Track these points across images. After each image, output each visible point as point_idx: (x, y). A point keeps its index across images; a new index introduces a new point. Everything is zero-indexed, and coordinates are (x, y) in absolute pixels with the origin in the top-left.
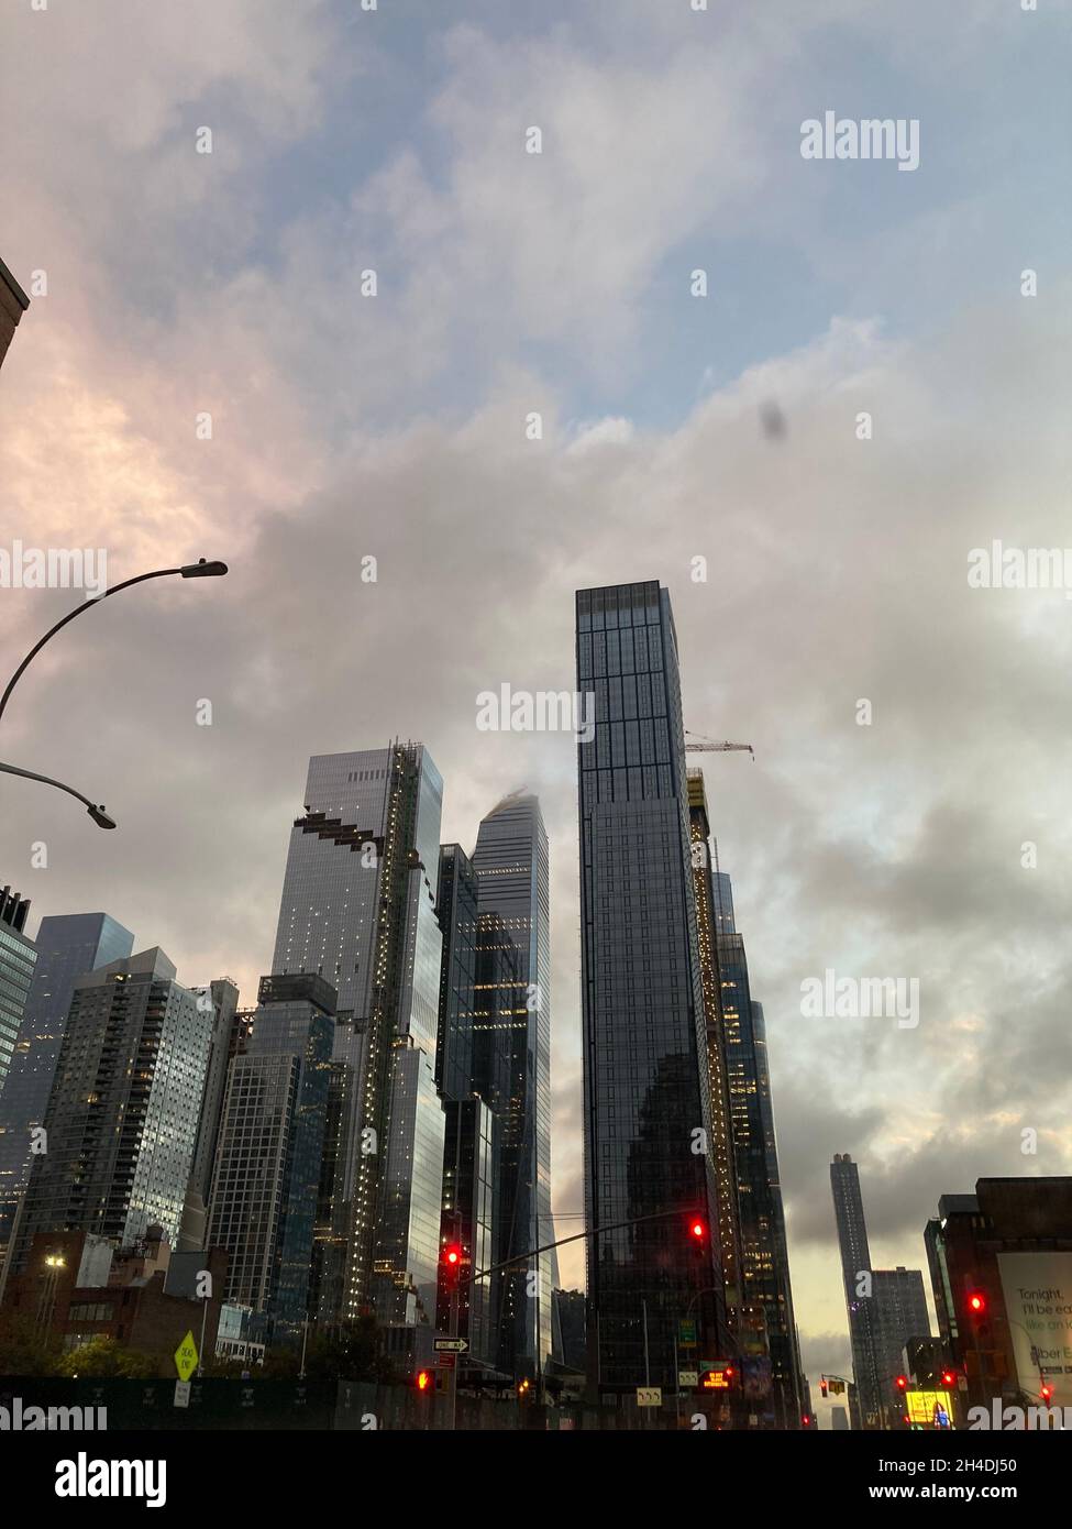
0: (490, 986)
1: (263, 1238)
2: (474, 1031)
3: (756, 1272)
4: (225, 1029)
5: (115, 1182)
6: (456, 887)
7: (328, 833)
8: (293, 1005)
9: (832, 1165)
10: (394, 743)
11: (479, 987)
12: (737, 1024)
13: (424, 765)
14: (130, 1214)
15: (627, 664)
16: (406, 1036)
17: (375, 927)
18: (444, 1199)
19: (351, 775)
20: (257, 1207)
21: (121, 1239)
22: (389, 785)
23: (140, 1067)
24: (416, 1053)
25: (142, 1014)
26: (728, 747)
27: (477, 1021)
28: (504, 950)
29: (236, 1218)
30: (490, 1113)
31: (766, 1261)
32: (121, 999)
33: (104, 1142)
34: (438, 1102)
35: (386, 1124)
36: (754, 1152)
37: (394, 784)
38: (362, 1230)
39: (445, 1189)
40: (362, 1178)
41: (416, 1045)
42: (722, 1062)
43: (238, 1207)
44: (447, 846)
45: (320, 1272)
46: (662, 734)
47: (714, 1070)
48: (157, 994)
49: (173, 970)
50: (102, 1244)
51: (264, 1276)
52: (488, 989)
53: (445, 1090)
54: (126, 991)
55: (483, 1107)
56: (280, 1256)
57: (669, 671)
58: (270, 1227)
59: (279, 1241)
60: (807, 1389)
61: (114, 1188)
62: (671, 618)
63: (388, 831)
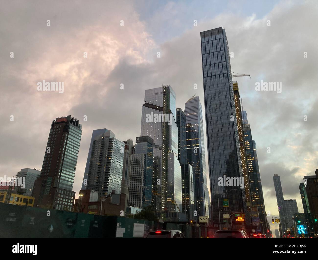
0: (190, 139)
1: (140, 194)
2: (187, 149)
3: (256, 200)
4: (131, 150)
5: (105, 181)
6: (180, 118)
7: (150, 107)
8: (143, 143)
9: (273, 177)
10: (163, 85)
11: (188, 140)
12: (249, 145)
13: (171, 90)
14: (109, 188)
15: (215, 49)
16: (171, 150)
17: (162, 127)
18: (182, 186)
19: (154, 93)
20: (138, 187)
21: (107, 193)
22: (163, 95)
23: (109, 156)
24: (173, 154)
25: (108, 145)
26: (244, 75)
27: (187, 147)
28: (193, 131)
29: (134, 189)
30: (192, 167)
31: (258, 197)
32: (103, 142)
33: (102, 173)
34: (179, 164)
35: (168, 169)
36: (254, 173)
37: (164, 95)
38: (164, 192)
39: (182, 183)
40: (163, 181)
41: (173, 152)
42: (245, 150)
43: (134, 187)
44: (178, 109)
45: (156, 201)
46: (224, 66)
47: (243, 152)
48: (111, 140)
49: (114, 136)
50: (95, 192)
51: (141, 201)
52: (190, 140)
53: (181, 162)
54: (104, 140)
55: (190, 165)
56: (145, 197)
57: (226, 50)
58: (142, 191)
59: (144, 194)
60: (269, 226)
61: (105, 182)
62: (226, 36)
63: (163, 105)
